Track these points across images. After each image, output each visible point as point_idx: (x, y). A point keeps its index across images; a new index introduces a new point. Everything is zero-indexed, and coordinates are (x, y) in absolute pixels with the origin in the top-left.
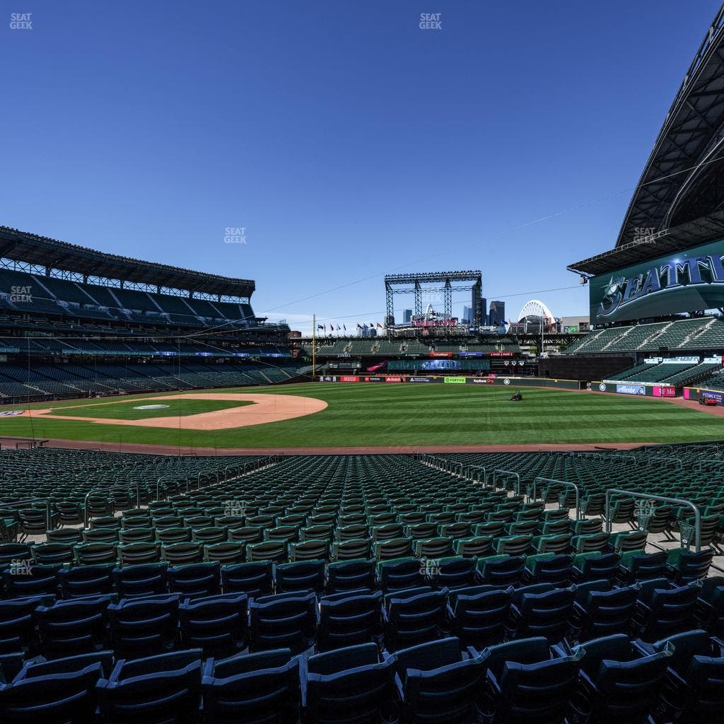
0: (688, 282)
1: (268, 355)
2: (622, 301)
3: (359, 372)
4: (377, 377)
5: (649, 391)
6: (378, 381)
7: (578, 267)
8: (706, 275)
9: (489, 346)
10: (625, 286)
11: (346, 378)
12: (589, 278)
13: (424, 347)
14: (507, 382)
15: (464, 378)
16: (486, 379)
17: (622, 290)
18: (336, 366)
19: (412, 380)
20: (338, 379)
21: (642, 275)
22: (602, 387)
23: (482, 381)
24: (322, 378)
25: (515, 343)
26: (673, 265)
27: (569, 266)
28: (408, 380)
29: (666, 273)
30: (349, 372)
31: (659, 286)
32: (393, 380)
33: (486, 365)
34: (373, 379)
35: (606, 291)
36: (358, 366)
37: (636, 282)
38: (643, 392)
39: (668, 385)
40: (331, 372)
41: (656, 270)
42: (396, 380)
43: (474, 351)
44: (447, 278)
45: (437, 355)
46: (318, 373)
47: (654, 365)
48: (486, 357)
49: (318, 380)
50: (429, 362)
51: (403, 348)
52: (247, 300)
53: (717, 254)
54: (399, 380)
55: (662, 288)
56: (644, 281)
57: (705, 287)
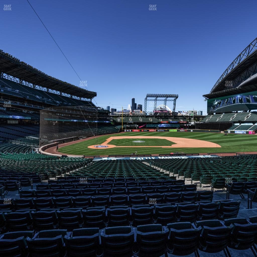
0: (242, 102)
1: (105, 122)
2: (219, 107)
3: (138, 128)
4: (146, 130)
5: (247, 133)
6: (146, 131)
7: (205, 96)
8: (248, 101)
9: (178, 120)
10: (220, 102)
11: (135, 130)
12: (207, 99)
13: (157, 119)
15: (176, 130)
16: (184, 130)
17: (219, 103)
18: (129, 126)
19: (158, 131)
20: (132, 131)
21: (227, 100)
22: (229, 132)
23: (183, 131)
24: (125, 130)
25: (185, 119)
26: (238, 97)
27: (203, 95)
28: (157, 131)
29: (235, 99)
30: (135, 128)
31: (233, 103)
32: (152, 131)
33: (179, 125)
34: (144, 131)
35: (213, 103)
36: (137, 126)
37: (224, 101)
38: (245, 133)
39: (252, 131)
40: (128, 128)
41: (232, 98)
42: (153, 131)
43: (174, 121)
44: (167, 96)
45: (163, 122)
46: (124, 128)
47: (238, 126)
48: (178, 123)
49: (124, 131)
50: (161, 125)
51: (151, 120)
52: (90, 100)
53: (252, 95)
54: (154, 131)
55: (233, 104)
56: (227, 101)
57: (248, 104)
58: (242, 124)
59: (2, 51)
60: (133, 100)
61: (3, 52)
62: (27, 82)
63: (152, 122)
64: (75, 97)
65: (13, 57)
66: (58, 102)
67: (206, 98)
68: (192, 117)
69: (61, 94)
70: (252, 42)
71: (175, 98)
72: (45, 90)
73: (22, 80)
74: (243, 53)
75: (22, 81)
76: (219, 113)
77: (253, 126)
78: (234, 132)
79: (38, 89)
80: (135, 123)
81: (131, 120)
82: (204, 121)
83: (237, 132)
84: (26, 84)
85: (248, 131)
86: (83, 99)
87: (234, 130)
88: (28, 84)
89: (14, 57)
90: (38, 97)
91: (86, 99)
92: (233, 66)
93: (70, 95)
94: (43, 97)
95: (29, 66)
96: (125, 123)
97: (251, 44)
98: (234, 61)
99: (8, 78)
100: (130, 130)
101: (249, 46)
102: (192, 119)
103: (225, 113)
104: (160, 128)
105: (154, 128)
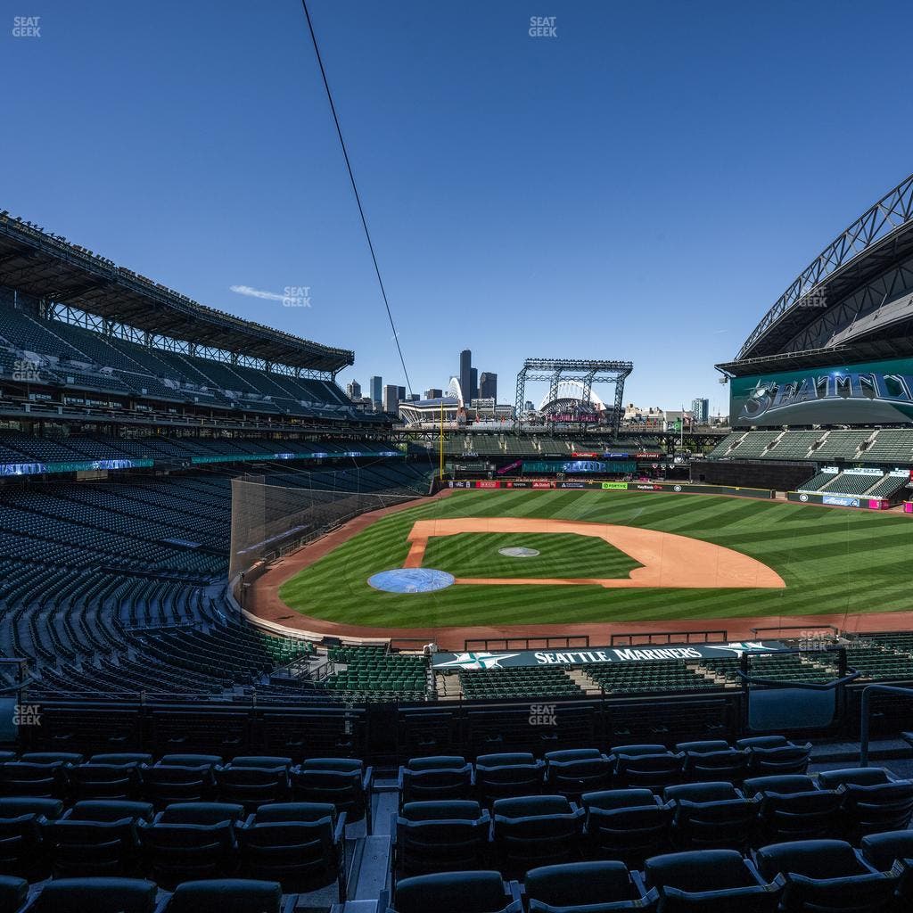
0: (848, 395)
1: (381, 454)
2: (771, 406)
3: (495, 475)
4: (520, 482)
5: (865, 504)
6: (523, 487)
7: (722, 367)
8: (868, 391)
10: (775, 391)
11: (484, 484)
12: (731, 378)
13: (560, 445)
14: (678, 488)
15: (626, 484)
16: (653, 485)
17: (771, 394)
18: (464, 468)
19: (564, 485)
20: (473, 485)
21: (796, 383)
22: (804, 498)
23: (648, 487)
24: (451, 484)
26: (833, 378)
27: (718, 366)
28: (559, 485)
29: (825, 383)
30: (484, 477)
31: (816, 396)
32: (541, 485)
33: (633, 467)
34: (516, 485)
35: (751, 393)
36: (493, 467)
37: (789, 389)
38: (856, 504)
40: (460, 476)
41: (814, 379)
42: (545, 485)
43: (618, 451)
44: (594, 367)
45: (580, 455)
46: (447, 477)
47: (835, 475)
48: (632, 458)
49: (447, 486)
50: (571, 463)
51: (538, 447)
52: (330, 376)
53: (880, 373)
54: (548, 485)
55: (820, 397)
56: (798, 389)
57: (867, 402)
58: (847, 472)
59: (64, 239)
60: (466, 356)
61: (66, 241)
62: (126, 327)
63: (543, 454)
64: (279, 369)
65: (94, 255)
66: (229, 394)
67: (726, 375)
68: (678, 436)
69: (235, 360)
70: (884, 199)
71: (622, 374)
72: (183, 349)
73: (110, 323)
74: (853, 231)
75: (111, 327)
76: (770, 428)
77: (883, 480)
78: (820, 498)
79: (162, 347)
80: (482, 458)
81: (468, 447)
82: (717, 451)
83: (832, 499)
84: (122, 335)
85: (865, 496)
86: (305, 374)
87: (818, 493)
88: (129, 335)
89: (98, 256)
90: (168, 383)
91: (315, 375)
92: (819, 274)
93: (263, 363)
94: (183, 382)
95: (140, 279)
96: (450, 458)
97: (880, 203)
98: (822, 255)
99: (68, 318)
100: (468, 483)
101: (875, 209)
102: (678, 443)
103: (791, 427)
104: (569, 475)
105: (551, 475)
